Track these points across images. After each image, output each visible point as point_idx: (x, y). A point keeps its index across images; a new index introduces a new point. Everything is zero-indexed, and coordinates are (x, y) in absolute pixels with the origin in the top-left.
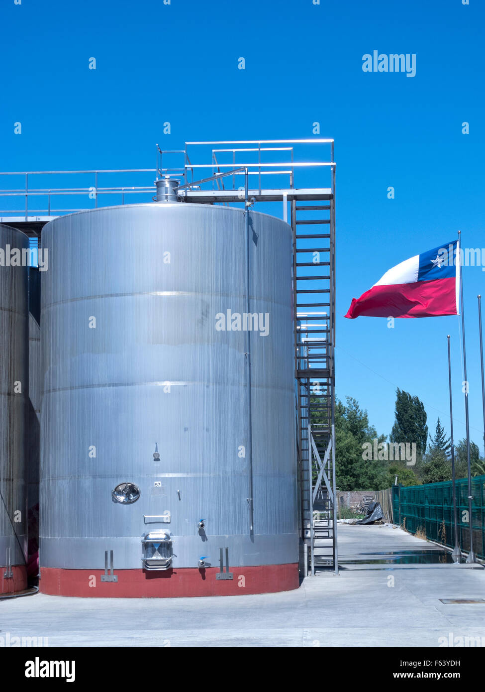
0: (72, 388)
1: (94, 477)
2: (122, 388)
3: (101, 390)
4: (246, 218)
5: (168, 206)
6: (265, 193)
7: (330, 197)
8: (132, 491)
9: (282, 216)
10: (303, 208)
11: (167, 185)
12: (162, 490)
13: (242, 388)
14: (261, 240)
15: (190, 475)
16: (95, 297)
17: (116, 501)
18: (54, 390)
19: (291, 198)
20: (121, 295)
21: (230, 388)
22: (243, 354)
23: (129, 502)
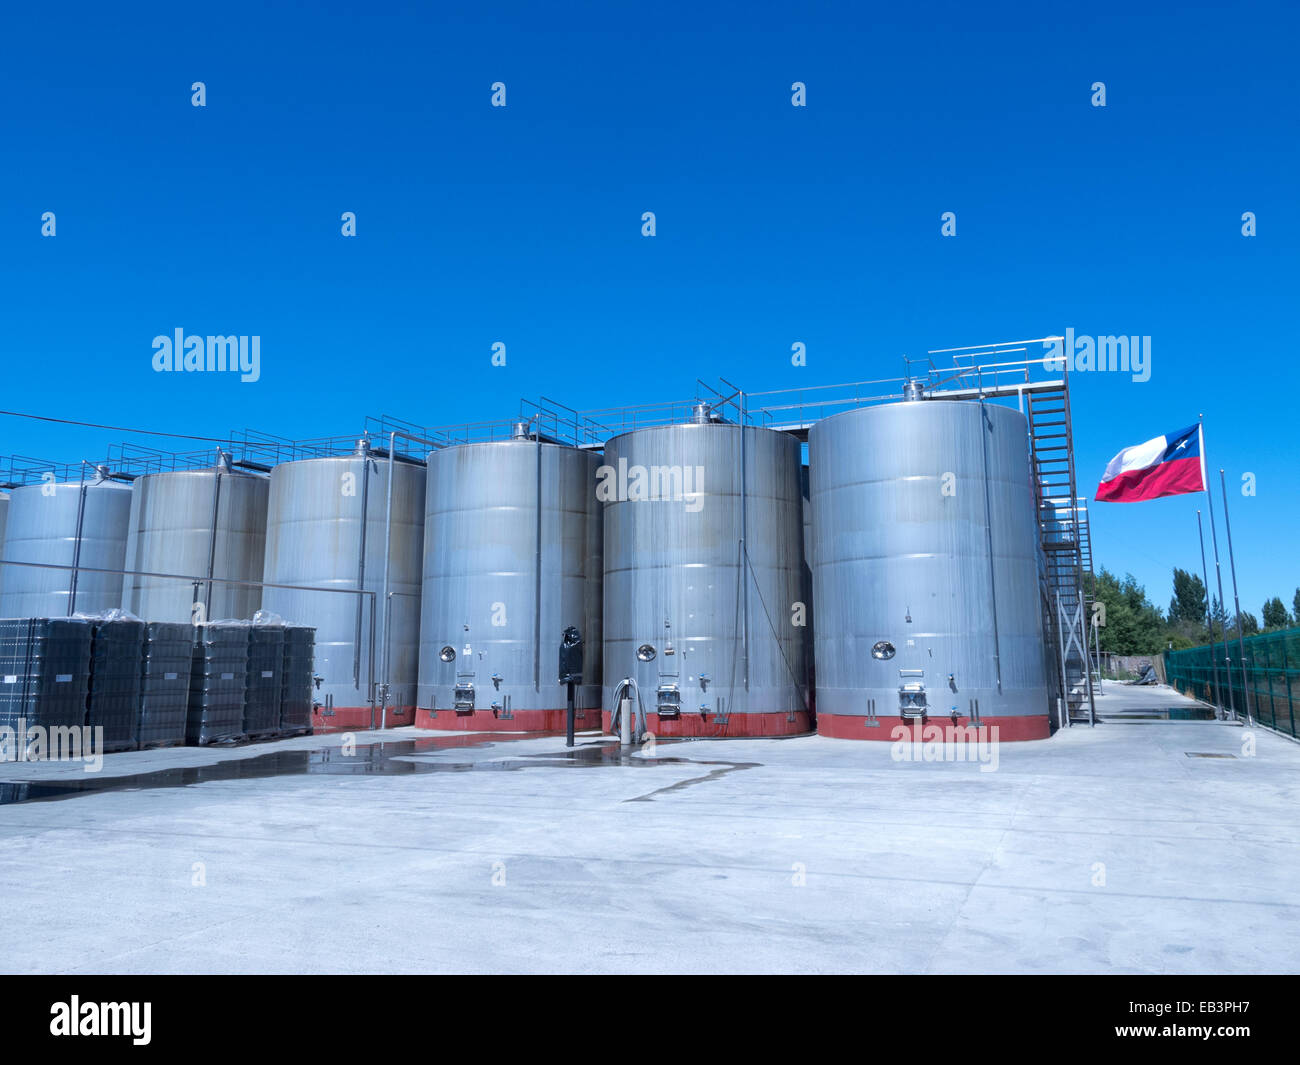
0: (835, 562)
1: (856, 637)
2: (877, 560)
3: (859, 562)
4: (981, 411)
5: (914, 404)
6: (1001, 388)
7: (1063, 388)
8: (890, 648)
9: (1018, 408)
10: (1039, 400)
11: (913, 388)
12: (915, 647)
13: (984, 558)
14: (996, 428)
15: (938, 635)
16: (851, 484)
17: (876, 657)
18: (821, 564)
19: (1025, 392)
20: (873, 481)
21: (973, 558)
22: (983, 528)
23: (886, 658)
